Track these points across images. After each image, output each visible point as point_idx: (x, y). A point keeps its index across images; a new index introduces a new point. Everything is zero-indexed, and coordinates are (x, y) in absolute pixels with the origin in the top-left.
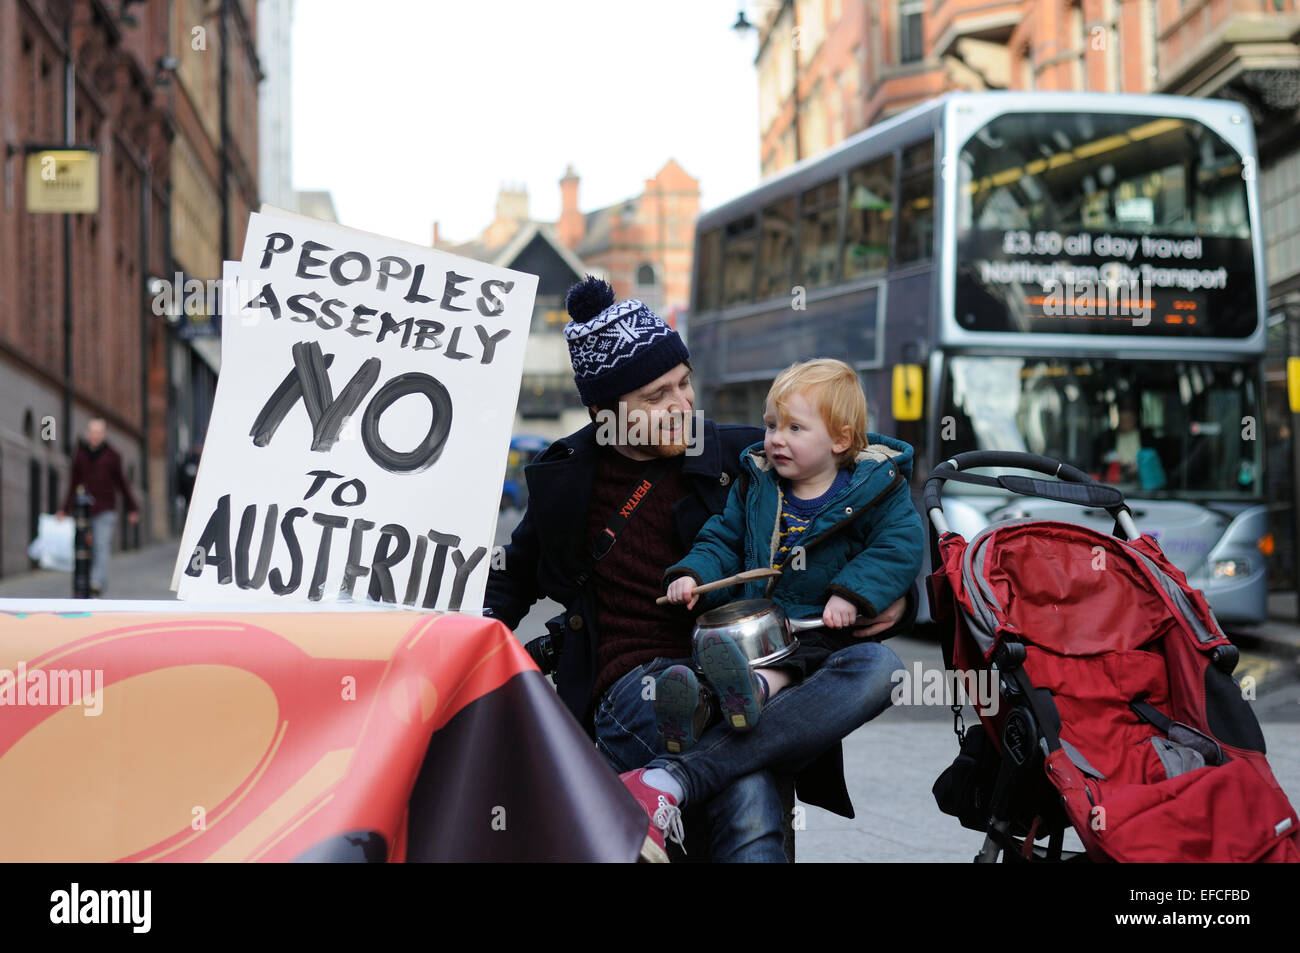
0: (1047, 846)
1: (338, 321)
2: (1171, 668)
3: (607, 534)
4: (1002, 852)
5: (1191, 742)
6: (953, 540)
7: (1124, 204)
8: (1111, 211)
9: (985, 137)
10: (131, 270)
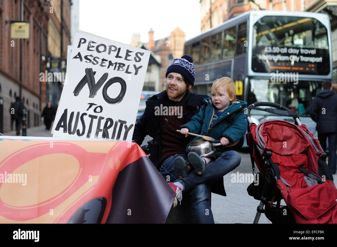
0: (276, 204)
1: (97, 63)
2: (309, 159)
3: (165, 120)
4: (265, 205)
5: (314, 178)
6: (253, 125)
7: (296, 40)
8: (292, 42)
9: (260, 22)
10: (37, 54)
